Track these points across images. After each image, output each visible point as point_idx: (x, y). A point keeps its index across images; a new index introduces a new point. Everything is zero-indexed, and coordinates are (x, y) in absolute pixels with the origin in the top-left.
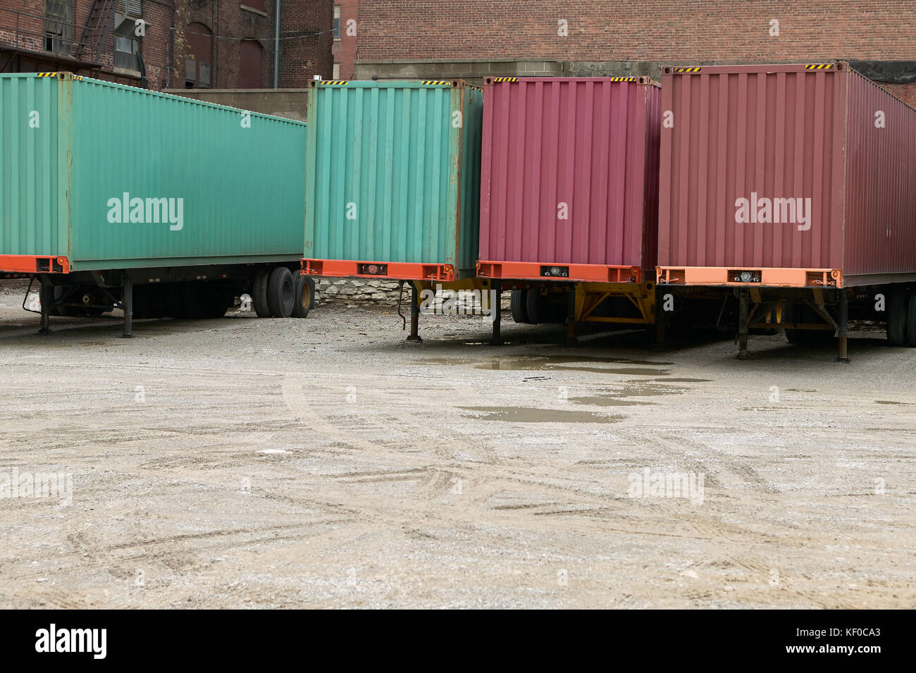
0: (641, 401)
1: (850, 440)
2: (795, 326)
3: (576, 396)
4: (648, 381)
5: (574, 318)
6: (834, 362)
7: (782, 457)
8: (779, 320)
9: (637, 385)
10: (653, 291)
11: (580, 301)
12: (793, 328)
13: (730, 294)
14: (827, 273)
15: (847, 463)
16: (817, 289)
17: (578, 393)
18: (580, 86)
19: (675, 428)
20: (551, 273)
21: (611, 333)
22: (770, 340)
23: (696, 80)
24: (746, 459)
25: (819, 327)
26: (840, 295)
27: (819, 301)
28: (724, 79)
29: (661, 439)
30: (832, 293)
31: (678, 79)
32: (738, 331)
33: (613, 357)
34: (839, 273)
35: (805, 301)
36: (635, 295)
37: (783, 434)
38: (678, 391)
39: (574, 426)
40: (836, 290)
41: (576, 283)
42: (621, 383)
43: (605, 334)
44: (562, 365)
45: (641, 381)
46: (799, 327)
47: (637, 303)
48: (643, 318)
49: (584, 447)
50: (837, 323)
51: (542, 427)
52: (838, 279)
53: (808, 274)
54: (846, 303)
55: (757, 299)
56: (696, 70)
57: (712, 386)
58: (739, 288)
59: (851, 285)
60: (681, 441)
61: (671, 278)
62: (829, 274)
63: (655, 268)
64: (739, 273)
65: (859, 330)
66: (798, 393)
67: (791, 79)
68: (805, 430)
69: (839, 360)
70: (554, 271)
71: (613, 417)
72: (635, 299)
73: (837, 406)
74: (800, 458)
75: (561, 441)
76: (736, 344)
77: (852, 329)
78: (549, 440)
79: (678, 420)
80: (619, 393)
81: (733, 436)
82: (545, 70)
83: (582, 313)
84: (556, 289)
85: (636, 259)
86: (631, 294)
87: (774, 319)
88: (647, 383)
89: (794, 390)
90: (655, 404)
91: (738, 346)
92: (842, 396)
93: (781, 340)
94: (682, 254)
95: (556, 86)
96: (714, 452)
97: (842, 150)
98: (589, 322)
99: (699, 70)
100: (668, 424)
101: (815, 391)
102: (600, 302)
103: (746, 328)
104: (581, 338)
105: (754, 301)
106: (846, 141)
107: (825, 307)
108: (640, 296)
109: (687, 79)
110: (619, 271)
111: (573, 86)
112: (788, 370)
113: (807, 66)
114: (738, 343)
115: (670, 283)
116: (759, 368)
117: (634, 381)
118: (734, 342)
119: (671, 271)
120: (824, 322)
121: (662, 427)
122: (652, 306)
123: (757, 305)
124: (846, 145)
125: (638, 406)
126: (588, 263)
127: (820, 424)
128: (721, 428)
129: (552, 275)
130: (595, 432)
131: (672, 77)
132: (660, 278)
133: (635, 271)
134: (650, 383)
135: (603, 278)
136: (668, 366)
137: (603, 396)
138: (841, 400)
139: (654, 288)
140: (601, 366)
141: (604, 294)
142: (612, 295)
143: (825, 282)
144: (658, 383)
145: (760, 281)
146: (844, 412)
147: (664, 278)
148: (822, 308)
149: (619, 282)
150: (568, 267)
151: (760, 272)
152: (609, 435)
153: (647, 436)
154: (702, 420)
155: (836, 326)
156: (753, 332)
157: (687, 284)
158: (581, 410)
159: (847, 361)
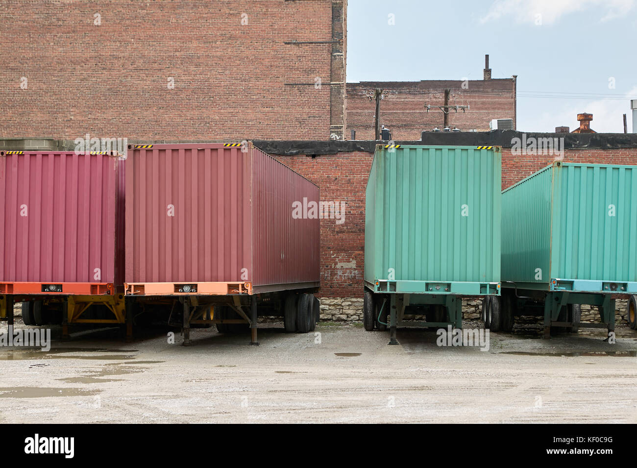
0: (114, 378)
1: (257, 399)
2: (222, 322)
3: (68, 377)
4: (120, 364)
5: (67, 321)
6: (249, 345)
7: (211, 414)
8: (212, 317)
9: (112, 367)
10: (123, 300)
11: (71, 309)
12: (220, 323)
13: (177, 301)
14: (242, 285)
15: (255, 415)
16: (235, 296)
17: (69, 374)
18: (68, 157)
19: (137, 396)
20: (49, 289)
21: (94, 331)
22: (206, 331)
23: (149, 154)
24: (186, 417)
25: (238, 322)
26: (251, 299)
27: (237, 303)
28: (169, 153)
29: (127, 405)
30: (245, 298)
31: (137, 153)
32: (183, 326)
33: (96, 348)
34: (249, 284)
35: (229, 304)
36: (110, 304)
37: (212, 397)
38: (141, 370)
39: (65, 399)
40: (249, 296)
41: (68, 296)
42: (99, 366)
43: (90, 331)
44: (58, 355)
45: (115, 364)
46: (225, 322)
47: (112, 308)
48: (116, 319)
49: (71, 414)
50: (250, 319)
51: (41, 401)
52: (249, 288)
53: (229, 286)
54: (256, 304)
55: (195, 304)
56: (149, 147)
57: (165, 365)
58: (183, 297)
59: (258, 292)
60: (141, 406)
61: (135, 291)
62: (243, 285)
63: (123, 284)
64: (182, 286)
65: (266, 322)
66: (223, 368)
67: (214, 153)
68: (227, 394)
69: (252, 344)
70: (52, 288)
71: (93, 391)
72: (111, 306)
73: (249, 376)
74: (223, 414)
75: (54, 411)
76: (182, 335)
77: (262, 322)
78: (46, 410)
79: (140, 391)
80: (99, 373)
81: (177, 401)
82: (45, 145)
83: (73, 317)
84: (55, 300)
85: (111, 278)
86: (108, 303)
87: (208, 317)
88: (119, 365)
89: (221, 366)
90: (124, 380)
91: (183, 337)
92: (253, 369)
93: (213, 331)
94: (142, 274)
95: (51, 157)
96: (163, 412)
97: (250, 200)
98: (79, 323)
99: (152, 147)
100: (132, 394)
101: (235, 366)
102: (86, 308)
103: (188, 324)
104: (73, 335)
105: (193, 306)
106: (252, 195)
107: (242, 307)
108: (114, 303)
109: (143, 153)
110: (98, 287)
111: (63, 157)
112: (217, 352)
113: (225, 145)
114: (183, 334)
115: (134, 294)
116: (197, 351)
117: (109, 364)
118: (180, 334)
119: (135, 286)
120: (241, 318)
121: (127, 397)
122: (123, 310)
123: (195, 308)
124: (252, 198)
125: (112, 383)
126: (77, 281)
127: (237, 389)
128: (170, 396)
129: (50, 291)
130: (80, 402)
131: (132, 151)
132: (127, 291)
133: (110, 286)
134: (121, 365)
135: (87, 292)
136: (134, 352)
137: (87, 376)
138: (252, 372)
139: (124, 298)
140: (86, 354)
141: (88, 303)
142: (94, 304)
143: (240, 291)
144: (127, 365)
145: (196, 292)
146: (254, 380)
147: (130, 291)
148: (239, 308)
149: (98, 294)
150: (61, 285)
151: (196, 285)
152: (90, 404)
153: (117, 404)
154: (156, 391)
155: (249, 320)
156: (193, 326)
157: (146, 295)
158: (71, 387)
159: (257, 344)
